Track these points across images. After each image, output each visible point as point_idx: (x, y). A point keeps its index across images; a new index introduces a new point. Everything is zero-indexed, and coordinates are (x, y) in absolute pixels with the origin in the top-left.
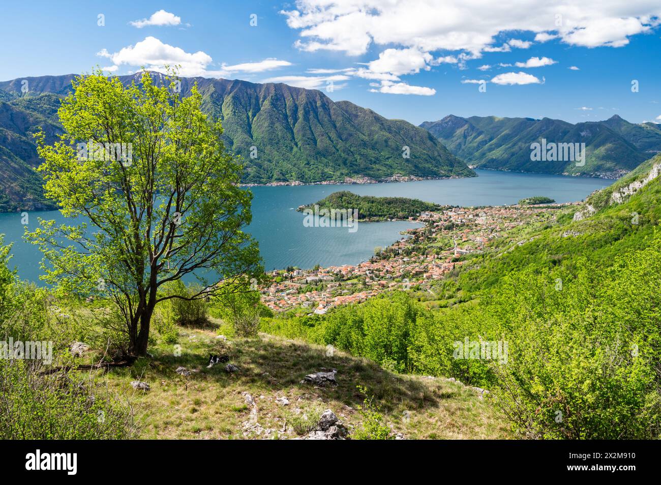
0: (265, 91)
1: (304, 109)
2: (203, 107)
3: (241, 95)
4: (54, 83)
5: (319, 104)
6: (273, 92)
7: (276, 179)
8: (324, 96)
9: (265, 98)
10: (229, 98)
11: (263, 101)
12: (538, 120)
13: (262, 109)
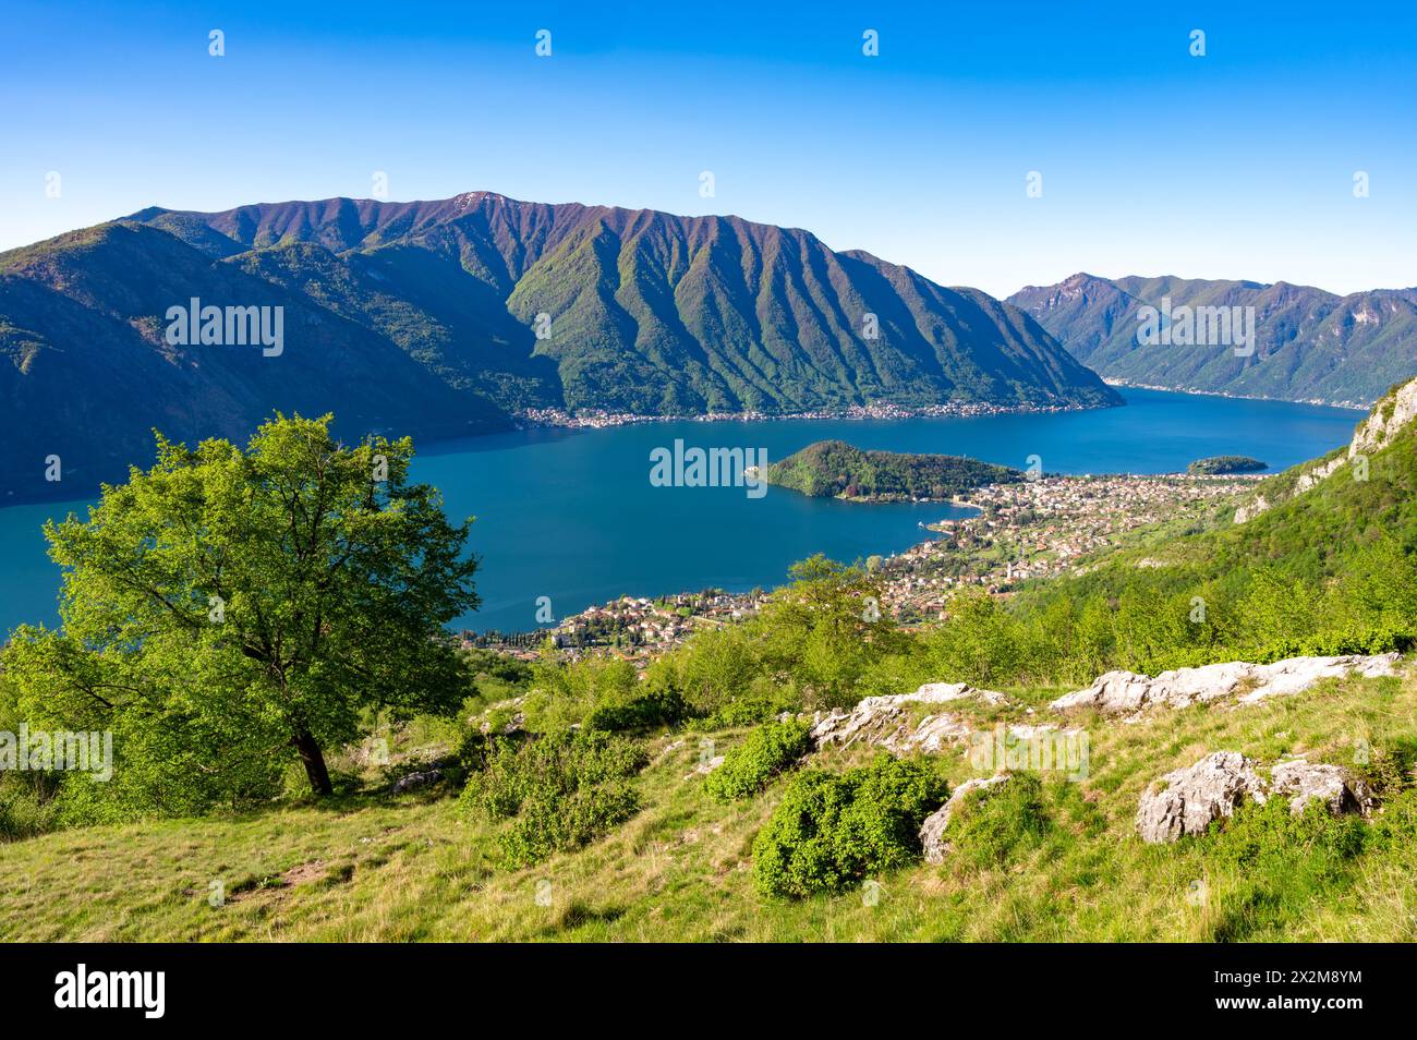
0: (698, 232)
1: (775, 268)
2: (581, 262)
3: (653, 241)
4: (307, 214)
5: (804, 256)
6: (714, 234)
7: (713, 407)
8: (816, 241)
9: (698, 246)
10: (630, 247)
11: (696, 251)
12: (1269, 286)
13: (692, 267)
